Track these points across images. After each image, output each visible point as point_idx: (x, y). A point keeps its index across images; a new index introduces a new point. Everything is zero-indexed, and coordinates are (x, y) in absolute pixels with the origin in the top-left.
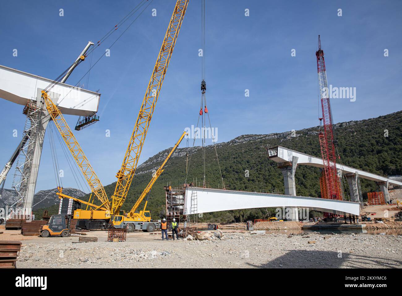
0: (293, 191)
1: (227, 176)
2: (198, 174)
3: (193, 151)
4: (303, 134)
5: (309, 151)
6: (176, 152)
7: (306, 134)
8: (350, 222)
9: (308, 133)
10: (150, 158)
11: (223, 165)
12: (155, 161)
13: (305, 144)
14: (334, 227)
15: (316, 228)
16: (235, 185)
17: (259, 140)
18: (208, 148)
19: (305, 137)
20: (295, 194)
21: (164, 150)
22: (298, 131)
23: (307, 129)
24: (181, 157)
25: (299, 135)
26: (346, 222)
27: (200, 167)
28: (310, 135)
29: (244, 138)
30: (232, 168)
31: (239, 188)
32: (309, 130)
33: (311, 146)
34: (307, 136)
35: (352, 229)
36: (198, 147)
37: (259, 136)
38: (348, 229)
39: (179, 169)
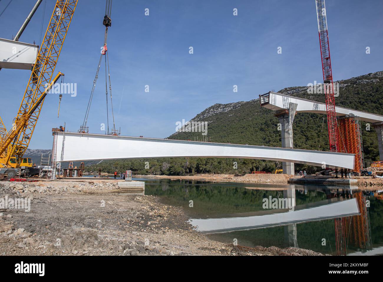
0: (290, 140)
1: (265, 129)
2: (239, 128)
3: (237, 106)
4: (351, 84)
5: (355, 101)
6: (221, 108)
7: (354, 83)
8: (340, 176)
9: (356, 82)
10: (198, 115)
11: (264, 118)
12: (202, 117)
13: (352, 94)
14: (320, 181)
15: (302, 182)
16: (270, 137)
17: (302, 92)
18: (251, 103)
19: (353, 87)
20: (291, 146)
21: (210, 106)
22: (346, 80)
23: (356, 78)
24: (226, 113)
25: (347, 84)
26: (337, 176)
27: (242, 121)
28: (359, 84)
29: (287, 91)
30: (272, 121)
31: (274, 141)
32: (358, 79)
33: (358, 96)
34: (355, 86)
35: (338, 184)
36: (242, 102)
37: (303, 88)
38: (334, 185)
39: (222, 124)
